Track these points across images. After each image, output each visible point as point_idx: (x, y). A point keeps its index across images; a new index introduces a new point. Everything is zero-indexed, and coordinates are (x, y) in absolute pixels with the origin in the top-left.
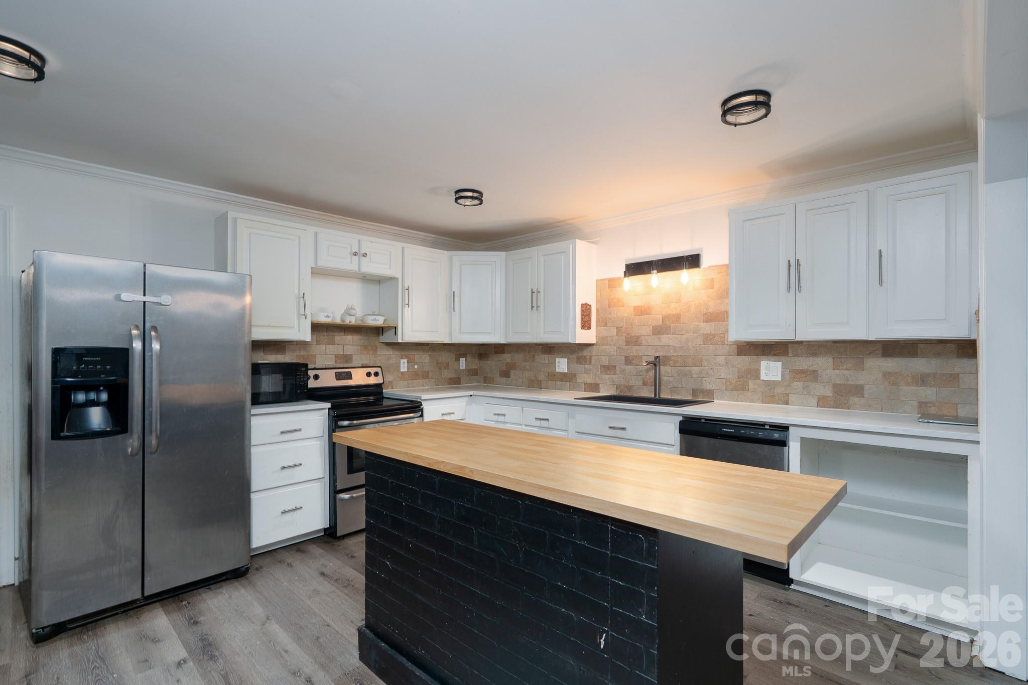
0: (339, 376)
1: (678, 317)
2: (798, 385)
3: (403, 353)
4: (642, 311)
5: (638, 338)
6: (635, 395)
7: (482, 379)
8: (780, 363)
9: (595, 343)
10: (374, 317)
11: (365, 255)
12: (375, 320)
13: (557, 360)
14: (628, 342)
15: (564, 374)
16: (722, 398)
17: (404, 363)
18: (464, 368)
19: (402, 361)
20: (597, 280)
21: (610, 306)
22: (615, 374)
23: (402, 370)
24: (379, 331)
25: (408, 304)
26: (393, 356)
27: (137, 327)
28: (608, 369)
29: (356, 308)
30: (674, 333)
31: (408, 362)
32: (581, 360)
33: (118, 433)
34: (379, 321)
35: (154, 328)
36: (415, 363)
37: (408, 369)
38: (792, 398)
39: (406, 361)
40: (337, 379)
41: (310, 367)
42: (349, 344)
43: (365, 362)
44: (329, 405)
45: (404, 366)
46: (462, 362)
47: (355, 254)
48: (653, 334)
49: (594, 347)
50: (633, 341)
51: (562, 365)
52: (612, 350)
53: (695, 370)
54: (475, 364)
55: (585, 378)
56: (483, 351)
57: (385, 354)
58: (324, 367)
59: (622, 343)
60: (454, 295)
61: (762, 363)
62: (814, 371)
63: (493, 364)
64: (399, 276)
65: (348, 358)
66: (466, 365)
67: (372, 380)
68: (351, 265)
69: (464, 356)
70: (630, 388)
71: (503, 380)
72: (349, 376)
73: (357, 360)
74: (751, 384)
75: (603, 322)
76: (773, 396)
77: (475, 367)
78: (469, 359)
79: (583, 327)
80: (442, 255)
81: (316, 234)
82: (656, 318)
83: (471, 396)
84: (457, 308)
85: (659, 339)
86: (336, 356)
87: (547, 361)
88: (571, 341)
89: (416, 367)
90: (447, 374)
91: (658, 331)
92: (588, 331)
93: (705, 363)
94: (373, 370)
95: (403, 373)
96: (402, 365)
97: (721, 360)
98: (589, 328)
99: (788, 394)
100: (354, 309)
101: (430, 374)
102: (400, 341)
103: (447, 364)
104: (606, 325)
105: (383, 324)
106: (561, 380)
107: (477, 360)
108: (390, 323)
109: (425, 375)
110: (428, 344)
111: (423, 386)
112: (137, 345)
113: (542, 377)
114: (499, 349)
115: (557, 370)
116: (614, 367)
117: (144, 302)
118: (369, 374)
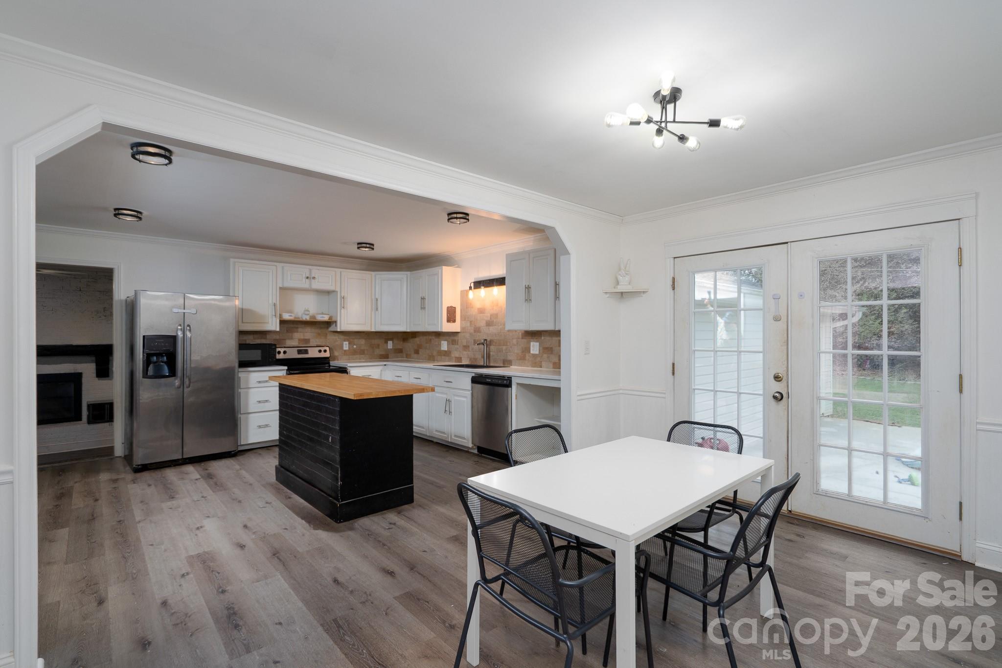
0: (299, 352)
1: (497, 315)
2: (545, 356)
3: (345, 337)
4: (481, 311)
5: (479, 328)
6: (478, 364)
7: (405, 356)
8: (538, 344)
9: (459, 331)
10: (322, 315)
11: (314, 278)
12: (323, 317)
13: (442, 342)
14: (475, 331)
15: (445, 351)
16: (515, 365)
17: (346, 344)
18: (391, 348)
19: (345, 343)
20: (461, 291)
21: (467, 308)
22: (469, 351)
23: (345, 349)
24: (328, 324)
25: (344, 307)
26: (338, 340)
27: (180, 325)
28: (466, 347)
29: (310, 310)
30: (495, 325)
31: (349, 344)
32: (454, 342)
33: (172, 376)
34: (326, 318)
35: (189, 326)
36: (354, 344)
37: (349, 348)
38: (543, 364)
39: (347, 343)
40: (298, 354)
41: (277, 346)
42: (308, 333)
43: (319, 344)
44: (286, 368)
45: (346, 346)
46: (390, 345)
47: (307, 278)
48: (487, 326)
49: (460, 334)
50: (477, 330)
51: (444, 346)
52: (467, 335)
53: (504, 348)
54: (400, 345)
55: (456, 354)
56: (406, 336)
57: (331, 338)
58: (291, 346)
59: (472, 331)
60: (377, 300)
61: (531, 343)
62: (552, 348)
63: (410, 346)
64: (338, 289)
65: (307, 341)
66: (393, 346)
67: (323, 355)
68: (305, 284)
69: (392, 339)
70: (476, 359)
71: (416, 356)
72: (306, 352)
73: (313, 342)
74: (527, 357)
75: (463, 318)
76: (536, 363)
77: (399, 347)
78: (395, 341)
79: (448, 321)
80: (368, 275)
81: (283, 267)
82: (487, 316)
83: (385, 365)
84: (379, 309)
85: (489, 328)
86: (299, 340)
87: (437, 343)
88: (440, 330)
89: (355, 347)
90: (378, 352)
91: (489, 324)
92: (453, 323)
93: (508, 344)
94: (322, 349)
95: (345, 351)
96: (344, 346)
97: (515, 341)
98: (454, 321)
99: (541, 362)
100: (309, 311)
101: (366, 352)
102: (339, 330)
103: (378, 345)
104: (465, 320)
105: (329, 319)
106: (444, 355)
107: (402, 342)
108: (334, 319)
109: (362, 352)
110: (363, 332)
111: (360, 359)
112: (180, 334)
113: (435, 353)
114: (414, 335)
115: (442, 349)
116: (469, 346)
117: (184, 313)
118: (320, 351)
